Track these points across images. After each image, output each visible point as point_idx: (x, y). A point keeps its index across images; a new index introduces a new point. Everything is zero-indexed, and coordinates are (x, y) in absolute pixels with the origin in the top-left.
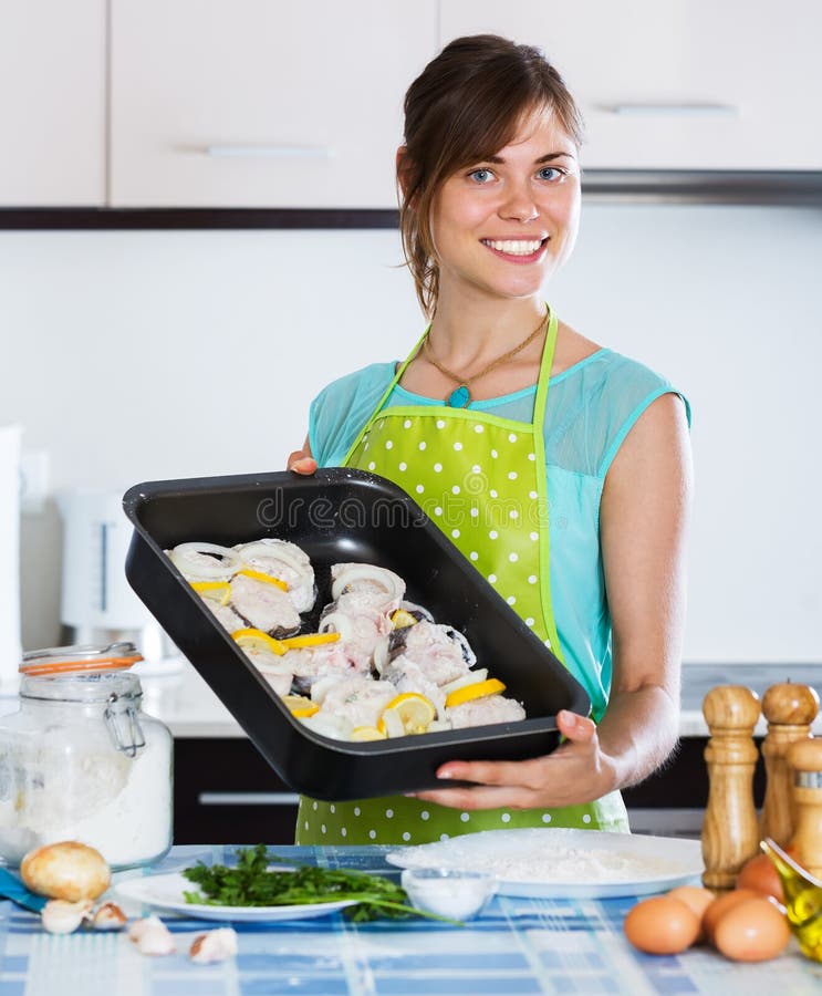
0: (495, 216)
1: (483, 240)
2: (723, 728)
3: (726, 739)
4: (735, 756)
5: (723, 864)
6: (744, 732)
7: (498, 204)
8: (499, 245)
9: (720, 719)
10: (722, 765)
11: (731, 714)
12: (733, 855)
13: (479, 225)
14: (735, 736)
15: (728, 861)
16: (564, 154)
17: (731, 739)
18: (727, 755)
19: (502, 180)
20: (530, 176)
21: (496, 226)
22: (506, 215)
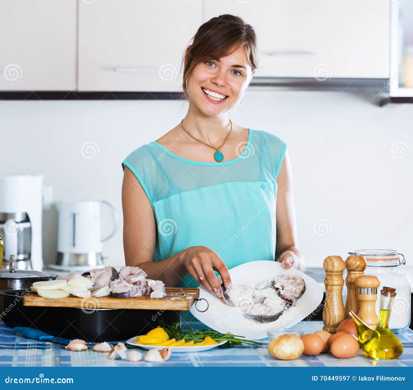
0: (209, 80)
1: (203, 88)
2: (331, 272)
3: (332, 276)
4: (336, 282)
5: (331, 323)
6: (339, 273)
7: (212, 76)
8: (207, 92)
9: (330, 268)
10: (331, 286)
11: (334, 266)
12: (335, 320)
13: (203, 81)
14: (335, 275)
15: (333, 322)
16: (244, 67)
17: (334, 276)
18: (332, 282)
19: (217, 68)
20: (228, 70)
21: (208, 85)
22: (213, 81)
